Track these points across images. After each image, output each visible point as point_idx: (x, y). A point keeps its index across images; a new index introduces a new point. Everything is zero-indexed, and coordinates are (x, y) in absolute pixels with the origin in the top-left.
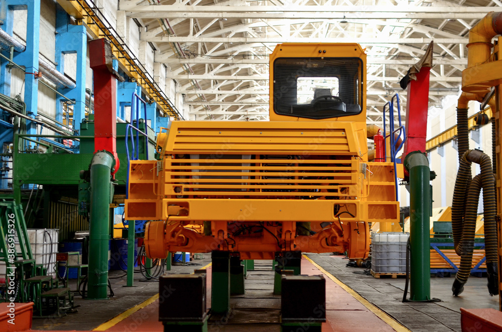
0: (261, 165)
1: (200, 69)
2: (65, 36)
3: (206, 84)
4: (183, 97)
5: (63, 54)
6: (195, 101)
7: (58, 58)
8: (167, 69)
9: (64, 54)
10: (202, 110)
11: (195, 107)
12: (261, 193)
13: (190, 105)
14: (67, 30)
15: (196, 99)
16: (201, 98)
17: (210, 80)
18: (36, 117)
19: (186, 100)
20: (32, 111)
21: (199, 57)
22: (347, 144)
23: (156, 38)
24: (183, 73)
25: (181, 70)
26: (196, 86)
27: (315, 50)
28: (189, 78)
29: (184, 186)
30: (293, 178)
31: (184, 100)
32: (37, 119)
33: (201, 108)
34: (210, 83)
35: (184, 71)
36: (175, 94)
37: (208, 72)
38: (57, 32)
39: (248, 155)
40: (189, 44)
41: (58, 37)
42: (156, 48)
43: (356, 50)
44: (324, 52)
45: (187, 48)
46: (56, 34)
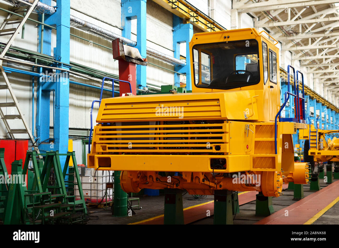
0: (158, 129)
1: (305, 42)
2: (179, 31)
3: (314, 52)
4: (300, 62)
5: (178, 44)
6: (308, 64)
7: (174, 46)
8: (282, 44)
9: (180, 44)
10: (316, 70)
11: (311, 68)
12: (158, 151)
13: (307, 67)
14: (180, 28)
15: (309, 63)
16: (314, 62)
17: (316, 49)
18: (144, 88)
19: (302, 64)
20: (141, 84)
21: (300, 34)
22: (220, 111)
23: (265, 24)
24: (293, 46)
25: (291, 44)
26: (307, 54)
27: (221, 36)
28: (298, 49)
29: (108, 146)
30: (187, 138)
31: (300, 64)
32: (144, 89)
33: (315, 69)
34: (316, 52)
35: (293, 45)
36: (292, 61)
37: (312, 44)
38: (173, 30)
39: (154, 122)
40: (293, 26)
41: (175, 33)
42: (270, 31)
43: (252, 33)
44: (229, 37)
45: (291, 29)
46: (173, 31)
